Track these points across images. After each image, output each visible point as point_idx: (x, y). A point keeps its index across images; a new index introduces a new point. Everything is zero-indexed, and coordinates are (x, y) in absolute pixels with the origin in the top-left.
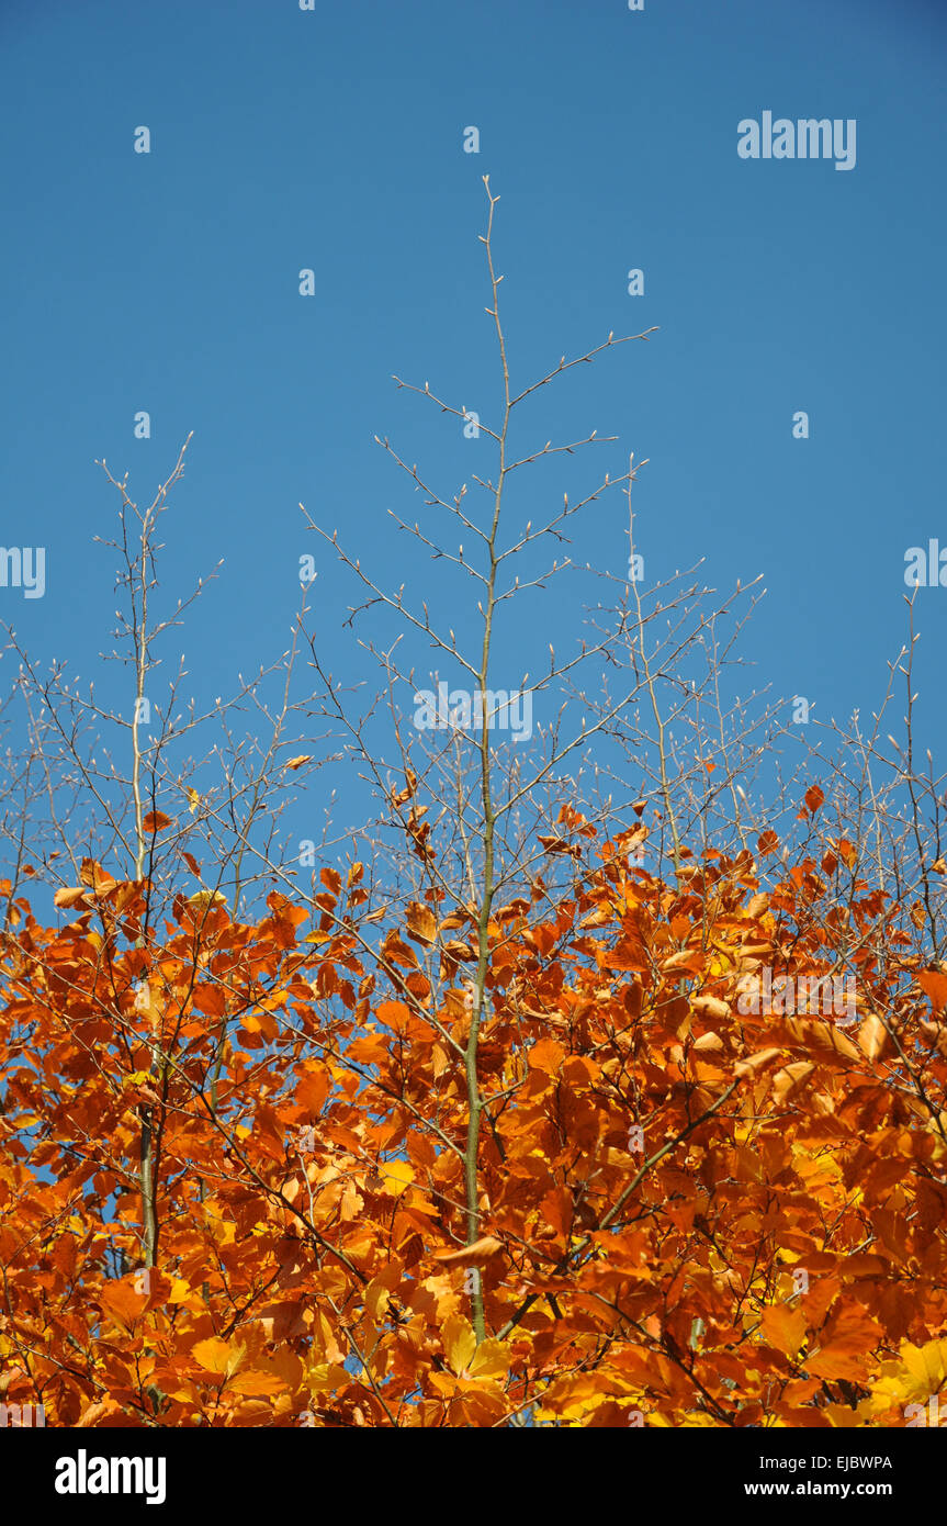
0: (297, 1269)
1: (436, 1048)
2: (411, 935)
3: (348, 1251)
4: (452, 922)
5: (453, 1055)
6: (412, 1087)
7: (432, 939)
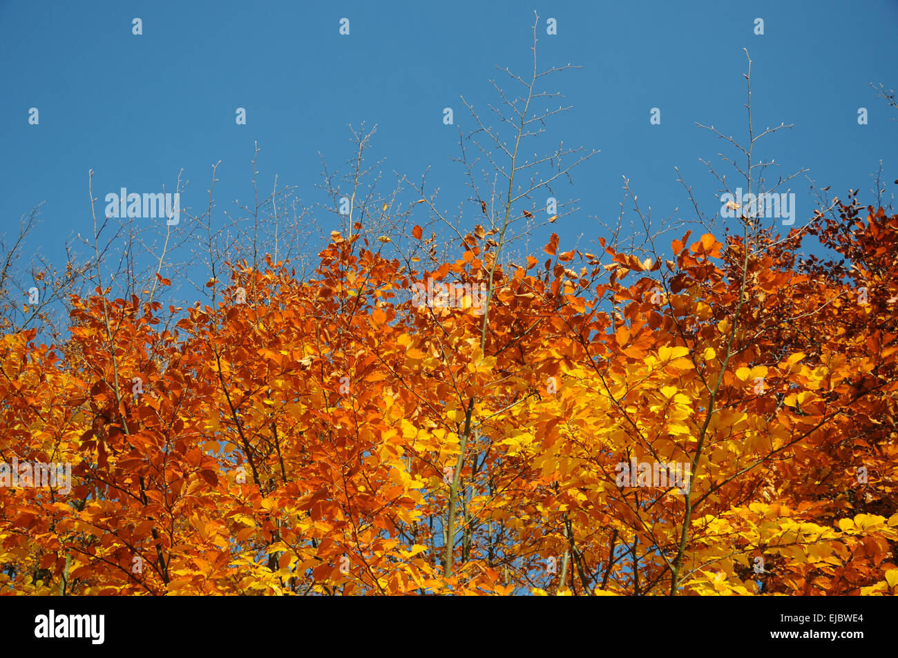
0: (425, 329)
1: (479, 271)
2: (476, 235)
3: (443, 325)
4: (491, 233)
5: (485, 273)
6: (469, 281)
7: (483, 237)
